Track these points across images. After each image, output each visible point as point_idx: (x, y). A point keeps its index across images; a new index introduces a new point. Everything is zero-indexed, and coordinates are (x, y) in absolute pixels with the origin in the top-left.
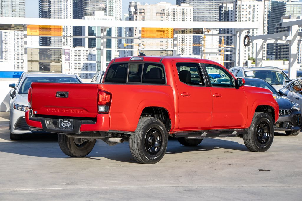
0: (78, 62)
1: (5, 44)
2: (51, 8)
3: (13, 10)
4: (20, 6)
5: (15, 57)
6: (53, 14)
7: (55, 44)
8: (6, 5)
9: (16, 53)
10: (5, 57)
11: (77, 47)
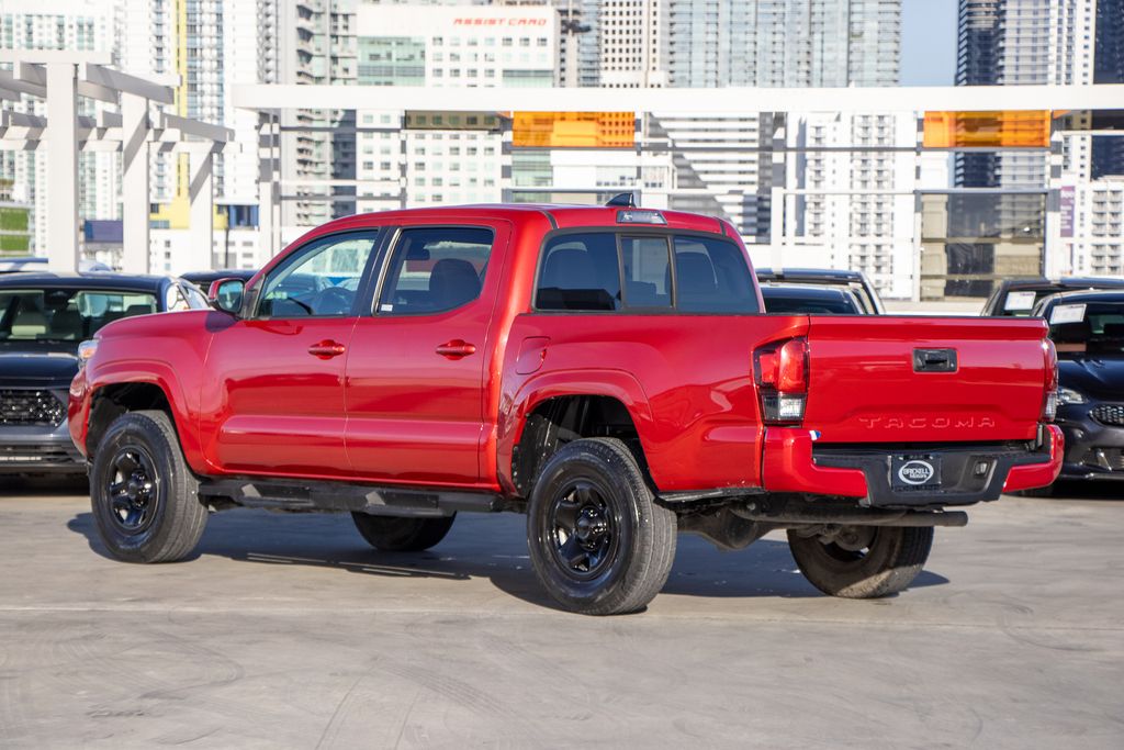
0: (1107, 240)
1: (813, 174)
2: (1004, 21)
3: (851, 35)
4: (880, 17)
5: (851, 225)
6: (1015, 44)
7: (1015, 168)
8: (826, 18)
9: (855, 209)
10: (816, 225)
11: (1107, 177)
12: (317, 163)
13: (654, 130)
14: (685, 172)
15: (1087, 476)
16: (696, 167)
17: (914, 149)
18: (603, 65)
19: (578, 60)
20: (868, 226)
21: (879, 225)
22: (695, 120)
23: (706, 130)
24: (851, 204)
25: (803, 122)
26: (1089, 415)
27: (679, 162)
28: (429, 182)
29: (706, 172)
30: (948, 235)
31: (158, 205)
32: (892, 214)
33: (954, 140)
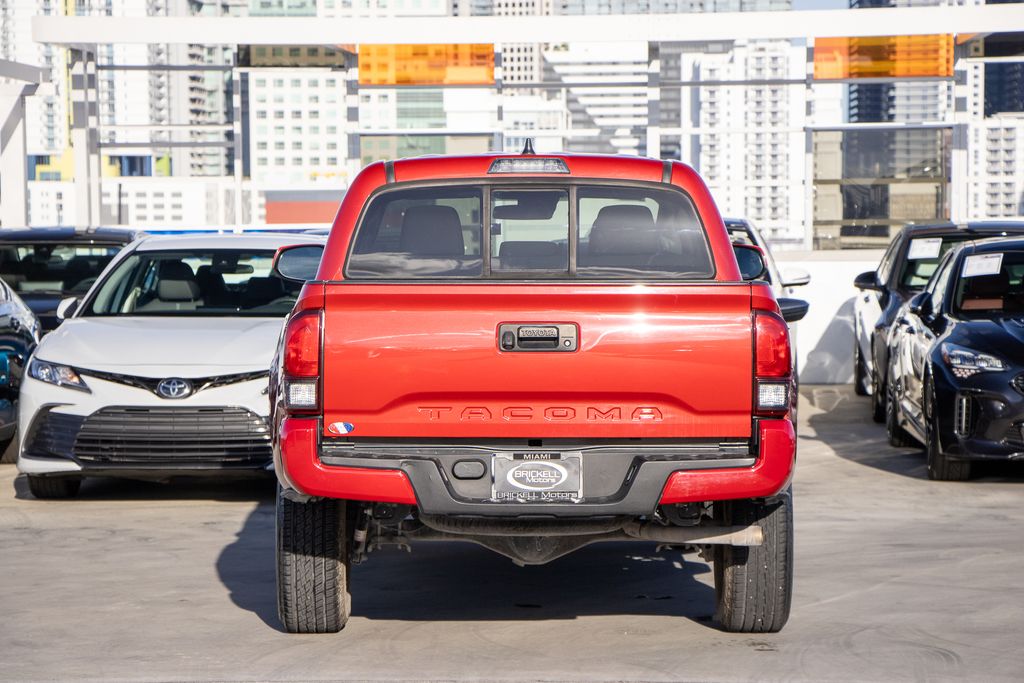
0: (1002, 178)
7: (909, 107)
9: (750, 151)
10: (711, 167)
11: (1001, 115)
12: (210, 113)
13: (548, 75)
14: (579, 117)
15: (1010, 456)
16: (591, 111)
17: (804, 82)
18: (496, 10)
19: (471, 6)
20: (763, 168)
21: (774, 166)
22: (589, 64)
23: (601, 74)
24: (746, 146)
25: (696, 64)
26: (1011, 384)
27: (573, 106)
28: (323, 130)
29: (601, 116)
30: (843, 176)
31: (48, 157)
32: (788, 156)
33: (847, 71)
